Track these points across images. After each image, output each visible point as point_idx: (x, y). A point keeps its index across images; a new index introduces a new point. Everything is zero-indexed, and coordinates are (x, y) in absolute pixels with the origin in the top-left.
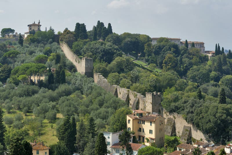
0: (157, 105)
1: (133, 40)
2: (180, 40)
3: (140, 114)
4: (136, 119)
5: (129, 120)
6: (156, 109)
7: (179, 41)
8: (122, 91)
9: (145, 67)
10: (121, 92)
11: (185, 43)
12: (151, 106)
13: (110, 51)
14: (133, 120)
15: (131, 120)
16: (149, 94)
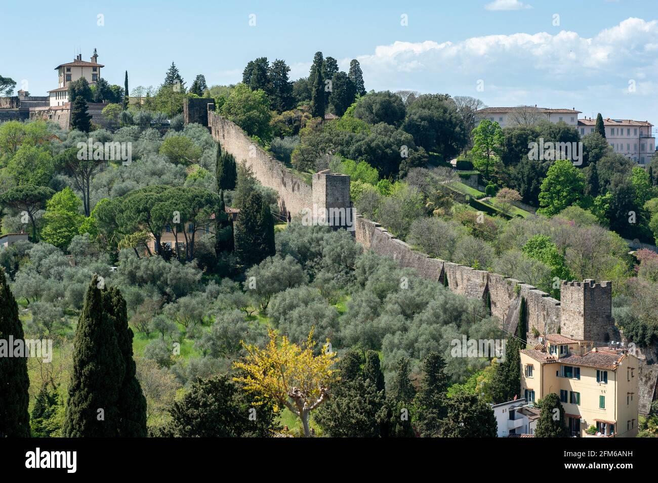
0: (600, 319)
1: (437, 114)
2: (577, 113)
3: (562, 347)
4: (551, 362)
5: (530, 368)
6: (595, 332)
7: (572, 119)
8: (465, 277)
9: (480, 201)
10: (459, 283)
11: (595, 123)
12: (581, 321)
13: (389, 151)
14: (543, 365)
15: (537, 366)
16: (572, 285)
